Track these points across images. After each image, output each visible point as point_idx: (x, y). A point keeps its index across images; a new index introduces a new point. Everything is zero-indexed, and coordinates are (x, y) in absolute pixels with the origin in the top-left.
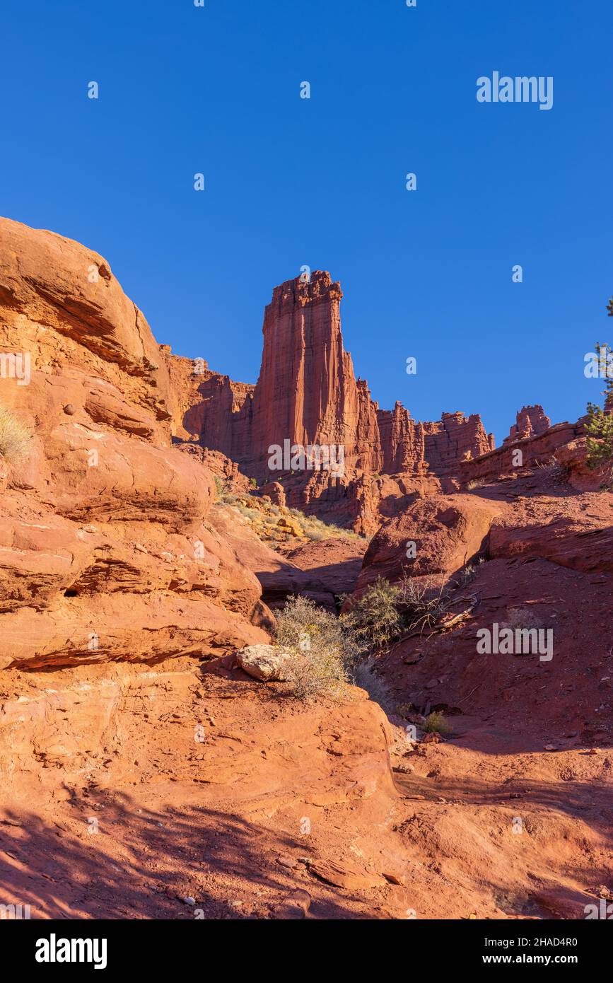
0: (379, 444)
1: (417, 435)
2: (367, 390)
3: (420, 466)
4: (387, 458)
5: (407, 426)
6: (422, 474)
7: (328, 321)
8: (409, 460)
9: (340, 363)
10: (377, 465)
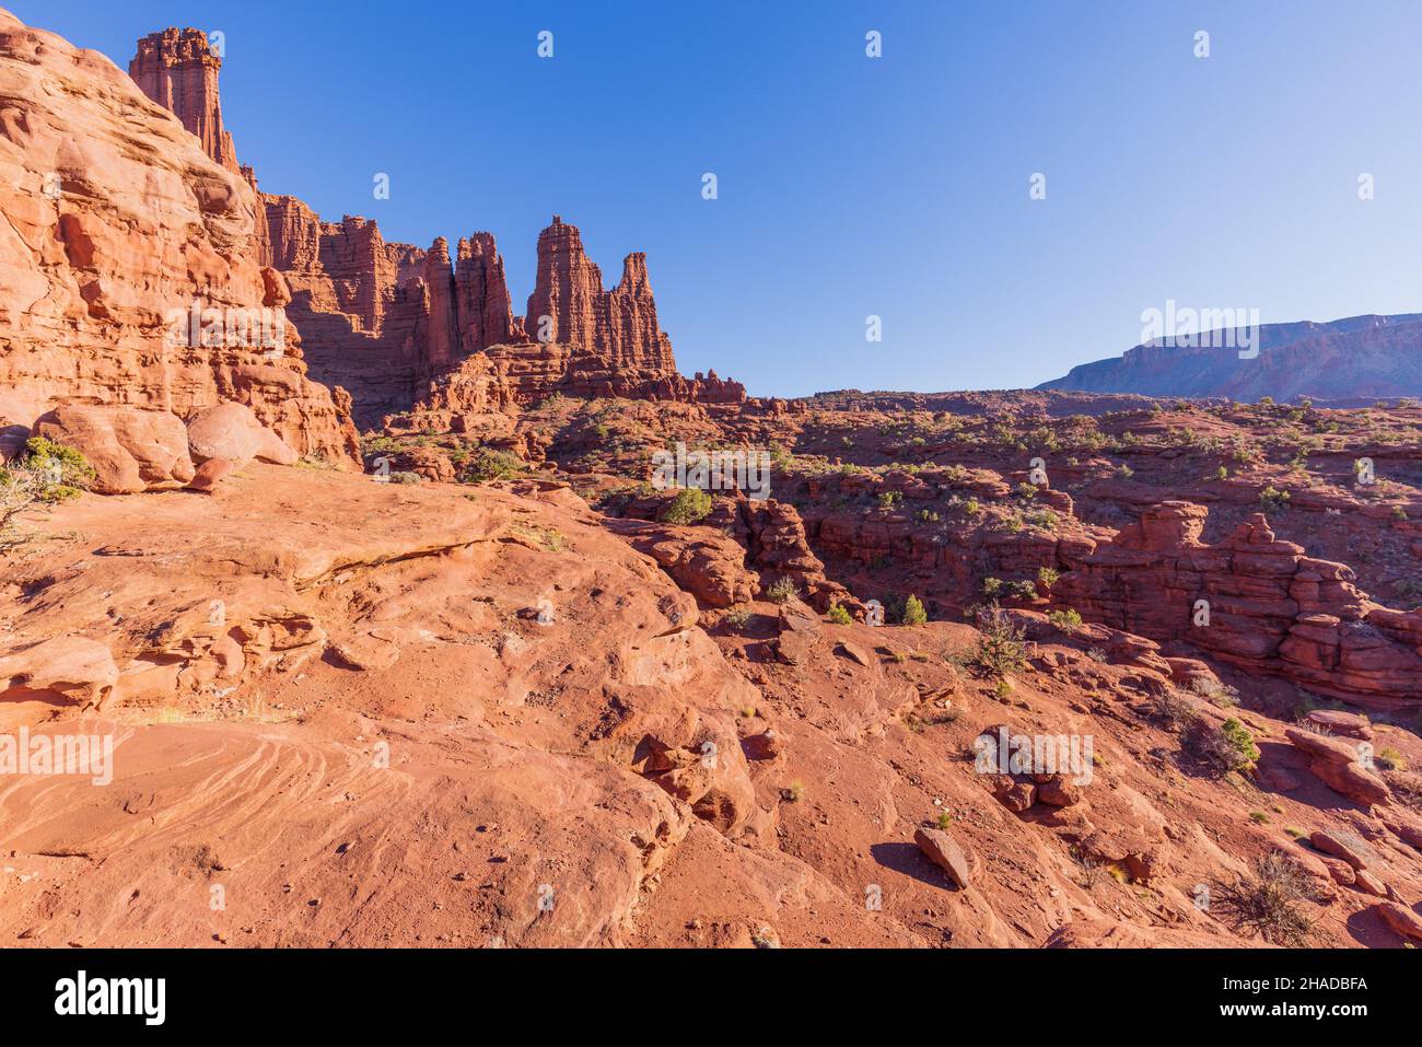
0: (268, 238)
1: (311, 233)
2: (253, 178)
3: (312, 265)
4: (277, 254)
5: (299, 224)
6: (314, 274)
7: (201, 91)
8: (301, 258)
9: (218, 142)
10: (265, 259)
